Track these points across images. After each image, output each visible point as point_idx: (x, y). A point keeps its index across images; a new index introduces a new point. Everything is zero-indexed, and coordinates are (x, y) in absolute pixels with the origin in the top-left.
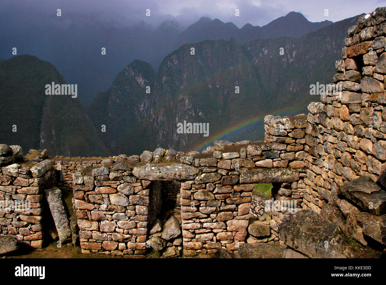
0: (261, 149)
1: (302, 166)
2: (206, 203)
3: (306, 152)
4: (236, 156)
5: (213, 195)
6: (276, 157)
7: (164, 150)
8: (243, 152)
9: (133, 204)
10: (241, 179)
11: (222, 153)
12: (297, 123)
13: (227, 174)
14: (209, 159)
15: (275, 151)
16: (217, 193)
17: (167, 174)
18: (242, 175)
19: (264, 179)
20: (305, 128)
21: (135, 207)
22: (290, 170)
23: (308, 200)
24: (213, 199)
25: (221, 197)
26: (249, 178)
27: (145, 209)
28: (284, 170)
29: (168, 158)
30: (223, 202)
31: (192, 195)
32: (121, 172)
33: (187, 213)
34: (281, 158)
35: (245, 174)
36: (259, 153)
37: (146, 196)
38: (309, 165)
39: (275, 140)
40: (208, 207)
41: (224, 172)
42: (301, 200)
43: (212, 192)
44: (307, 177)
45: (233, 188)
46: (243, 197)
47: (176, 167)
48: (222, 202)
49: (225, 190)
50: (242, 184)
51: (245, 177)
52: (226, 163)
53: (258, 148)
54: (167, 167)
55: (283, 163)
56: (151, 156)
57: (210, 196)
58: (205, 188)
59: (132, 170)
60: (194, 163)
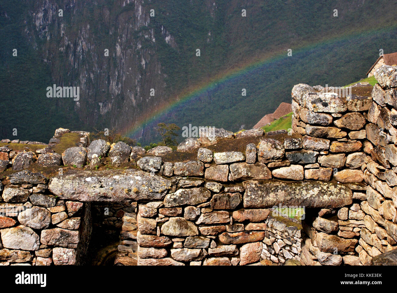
0: (284, 147)
1: (358, 179)
2: (183, 242)
3: (367, 154)
4: (238, 159)
5: (195, 228)
6: (311, 162)
7: (108, 144)
8: (250, 152)
9: (47, 245)
10: (245, 199)
11: (213, 153)
12: (352, 103)
13: (222, 190)
14: (190, 162)
15: (309, 152)
16: (203, 224)
17: (113, 191)
18: (247, 192)
19: (288, 200)
20: (367, 112)
21: (52, 252)
22: (336, 187)
23: (368, 242)
24: (195, 234)
25: (209, 231)
26: (261, 199)
27: (71, 254)
28: (325, 185)
29: (115, 159)
30: (215, 240)
31: (158, 227)
32: (26, 186)
33: (149, 259)
34: (320, 164)
35: (253, 190)
36: (279, 153)
37: (74, 230)
38: (371, 180)
39: (309, 132)
40: (186, 249)
41: (216, 187)
42: (355, 240)
43: (194, 221)
44: (366, 200)
45: (232, 216)
46: (248, 232)
47: (130, 178)
48: (211, 239)
49: (217, 218)
50: (248, 208)
51: (253, 197)
52: (220, 170)
53: (279, 144)
54: (114, 177)
55: (324, 173)
56: (83, 155)
57: (191, 229)
58: (182, 215)
59: (48, 182)
60: (164, 169)
